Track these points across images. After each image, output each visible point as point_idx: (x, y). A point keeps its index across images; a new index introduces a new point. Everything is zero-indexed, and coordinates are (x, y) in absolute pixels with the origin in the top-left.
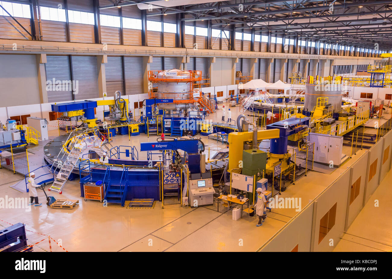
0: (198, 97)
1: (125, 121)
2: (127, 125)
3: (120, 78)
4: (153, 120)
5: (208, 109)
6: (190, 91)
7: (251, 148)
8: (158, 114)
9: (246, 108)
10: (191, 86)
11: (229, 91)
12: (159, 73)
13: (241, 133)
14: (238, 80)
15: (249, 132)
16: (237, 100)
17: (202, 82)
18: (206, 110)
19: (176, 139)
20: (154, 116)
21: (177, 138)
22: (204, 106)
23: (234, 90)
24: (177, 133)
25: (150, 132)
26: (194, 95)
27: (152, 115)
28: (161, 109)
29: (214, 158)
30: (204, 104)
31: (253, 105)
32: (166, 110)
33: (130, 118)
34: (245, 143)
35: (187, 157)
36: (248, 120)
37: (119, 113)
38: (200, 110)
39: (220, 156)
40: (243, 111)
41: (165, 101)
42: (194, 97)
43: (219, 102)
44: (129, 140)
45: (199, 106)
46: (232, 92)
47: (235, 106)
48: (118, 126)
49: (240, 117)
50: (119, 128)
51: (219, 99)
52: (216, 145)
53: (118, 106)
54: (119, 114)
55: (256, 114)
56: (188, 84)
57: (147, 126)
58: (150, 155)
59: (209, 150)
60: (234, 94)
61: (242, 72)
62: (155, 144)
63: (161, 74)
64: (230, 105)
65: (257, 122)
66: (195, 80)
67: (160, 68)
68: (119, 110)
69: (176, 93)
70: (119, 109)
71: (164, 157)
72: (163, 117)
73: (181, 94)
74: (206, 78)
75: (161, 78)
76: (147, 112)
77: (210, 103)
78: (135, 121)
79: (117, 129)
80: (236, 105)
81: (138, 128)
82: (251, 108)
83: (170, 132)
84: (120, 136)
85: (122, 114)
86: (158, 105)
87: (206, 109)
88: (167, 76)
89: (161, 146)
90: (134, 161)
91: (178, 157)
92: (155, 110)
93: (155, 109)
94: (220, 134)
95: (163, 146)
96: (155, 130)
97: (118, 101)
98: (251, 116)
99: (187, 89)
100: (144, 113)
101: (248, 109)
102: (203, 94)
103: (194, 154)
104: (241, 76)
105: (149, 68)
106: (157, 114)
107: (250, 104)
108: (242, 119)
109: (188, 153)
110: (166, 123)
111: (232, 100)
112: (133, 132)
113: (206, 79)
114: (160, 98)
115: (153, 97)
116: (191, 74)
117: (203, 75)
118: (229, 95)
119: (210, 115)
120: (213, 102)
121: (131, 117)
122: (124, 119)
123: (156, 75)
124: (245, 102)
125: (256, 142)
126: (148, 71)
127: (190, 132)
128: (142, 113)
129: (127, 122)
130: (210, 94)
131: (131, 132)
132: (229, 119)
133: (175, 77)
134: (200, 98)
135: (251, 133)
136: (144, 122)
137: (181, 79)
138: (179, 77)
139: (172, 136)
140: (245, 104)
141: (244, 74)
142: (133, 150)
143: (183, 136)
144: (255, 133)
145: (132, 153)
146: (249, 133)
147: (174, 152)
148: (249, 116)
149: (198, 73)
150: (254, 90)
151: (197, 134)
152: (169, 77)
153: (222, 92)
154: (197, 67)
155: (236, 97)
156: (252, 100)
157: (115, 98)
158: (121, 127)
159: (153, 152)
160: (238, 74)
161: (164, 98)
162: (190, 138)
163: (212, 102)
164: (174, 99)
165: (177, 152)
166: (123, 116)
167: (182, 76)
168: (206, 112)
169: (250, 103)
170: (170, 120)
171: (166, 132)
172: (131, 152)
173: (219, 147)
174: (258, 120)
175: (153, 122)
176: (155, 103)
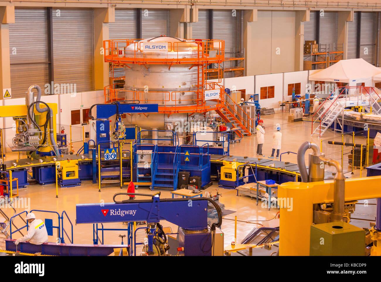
0: (217, 98)
1: (49, 154)
2: (52, 162)
3: (42, 56)
4: (110, 152)
5: (238, 126)
6: (198, 86)
7: (330, 220)
8: (123, 139)
9: (327, 125)
10: (200, 75)
11: (289, 85)
12: (128, 45)
13: (308, 183)
14: (310, 60)
15: (326, 182)
16: (307, 106)
17: (227, 65)
18: (234, 129)
19: (157, 196)
20: (114, 143)
21: (159, 194)
22: (231, 120)
23: (300, 84)
24: (165, 183)
25: (103, 178)
26: (207, 95)
27: (109, 139)
28: (132, 127)
29: (248, 241)
30: (230, 116)
31: (343, 117)
32: (141, 130)
33: (62, 145)
34: (317, 207)
35: (182, 239)
36: (323, 154)
37: (35, 134)
38: (219, 130)
39: (263, 235)
40: (320, 132)
41: (141, 108)
42: (206, 98)
43: (264, 109)
44: (57, 197)
45: (217, 120)
46: (295, 89)
47: (301, 120)
48: (32, 164)
49: (305, 146)
50: (34, 168)
51: (265, 104)
52: (253, 211)
53: (33, 119)
54: (37, 138)
55: (348, 140)
56: (194, 71)
57: (97, 166)
58: (100, 232)
59: (236, 221)
60: (300, 93)
61: (318, 42)
62: (108, 208)
63: (132, 47)
64: (290, 118)
65: (349, 156)
66: (210, 61)
67: (132, 34)
68: (35, 128)
69: (166, 91)
70: (36, 126)
71: (132, 237)
72: (135, 145)
73: (178, 94)
74: (236, 57)
75: (133, 57)
76: (98, 132)
77: (244, 114)
78: (71, 154)
79: (31, 170)
80: (304, 118)
81: (76, 169)
82: (338, 124)
83: (149, 180)
84: (37, 187)
85: (42, 137)
86: (124, 116)
87: (234, 127)
88: (146, 51)
89: (122, 213)
90: (64, 245)
91: (162, 240)
92: (117, 129)
93: (117, 126)
94: (262, 186)
95: (127, 212)
96: (116, 174)
97: (35, 109)
98: (336, 143)
99: (191, 82)
100: (93, 136)
101: (332, 126)
102: (228, 91)
103: (198, 232)
104: (316, 50)
105: (106, 34)
106: (121, 137)
107: (336, 116)
108: (310, 152)
109: (185, 230)
110: (142, 158)
111: (295, 105)
112: (65, 178)
113: (237, 59)
114: (129, 102)
115: (114, 100)
116: (201, 48)
117: (227, 49)
118: (289, 95)
119: (244, 139)
120: (250, 111)
121: (64, 143)
122: (48, 149)
123: (123, 49)
124: (324, 111)
125: (342, 205)
126: (104, 41)
127: (194, 180)
128: (87, 134)
129: (54, 155)
130: (243, 91)
131: (60, 179)
132: (274, 150)
133: (163, 55)
134: (220, 102)
135: (331, 184)
136: (91, 156)
137: (178, 59)
138: (174, 55)
139: (154, 188)
140: (324, 116)
141: (322, 47)
142: (61, 220)
143: (179, 188)
144: (340, 184)
145: (59, 228)
146: (327, 185)
147: (153, 226)
148: (330, 143)
149: (216, 45)
150: (346, 84)
151: (212, 184)
152: (151, 54)
153: (273, 88)
154: (215, 32)
155: (305, 100)
156: (341, 106)
157: (27, 100)
158: (40, 167)
159: (107, 225)
160: (310, 48)
161: (137, 102)
162: (194, 193)
163: (248, 110)
164: (160, 104)
165: (160, 227)
166: (44, 141)
167: (179, 53)
168: (234, 132)
169: (334, 114)
170: (150, 152)
171: (141, 179)
172: (58, 226)
173: (261, 214)
174: (352, 153)
175: (110, 156)
176: (117, 113)
